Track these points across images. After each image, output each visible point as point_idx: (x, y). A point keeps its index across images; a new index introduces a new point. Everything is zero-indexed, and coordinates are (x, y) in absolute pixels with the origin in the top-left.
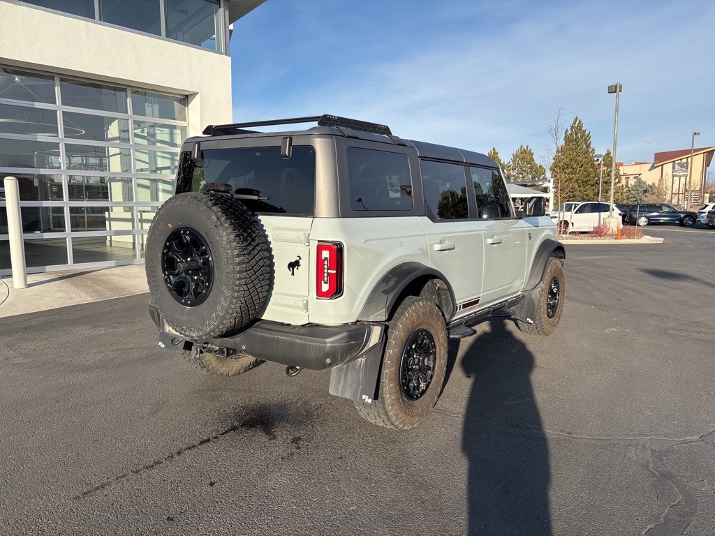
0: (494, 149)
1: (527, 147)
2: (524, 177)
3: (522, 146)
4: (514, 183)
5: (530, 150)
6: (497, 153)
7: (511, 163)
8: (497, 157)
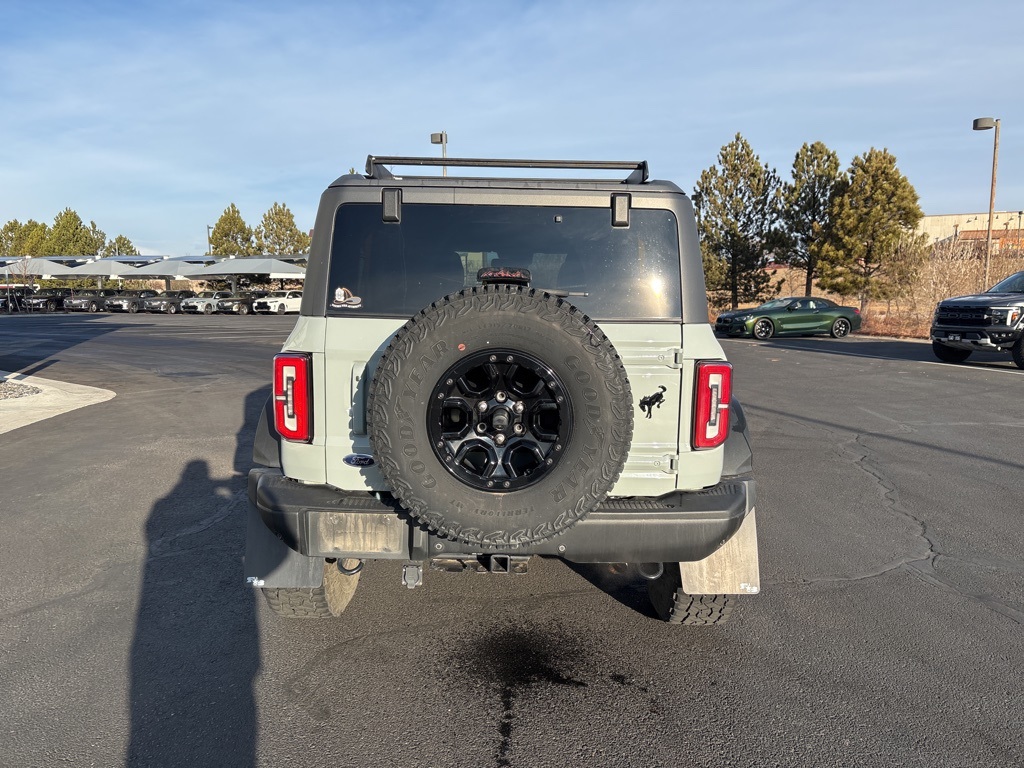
0: (233, 206)
1: (284, 206)
2: (282, 250)
3: (276, 204)
4: (269, 257)
5: (288, 210)
6: (238, 212)
7: (263, 228)
8: (239, 218)
